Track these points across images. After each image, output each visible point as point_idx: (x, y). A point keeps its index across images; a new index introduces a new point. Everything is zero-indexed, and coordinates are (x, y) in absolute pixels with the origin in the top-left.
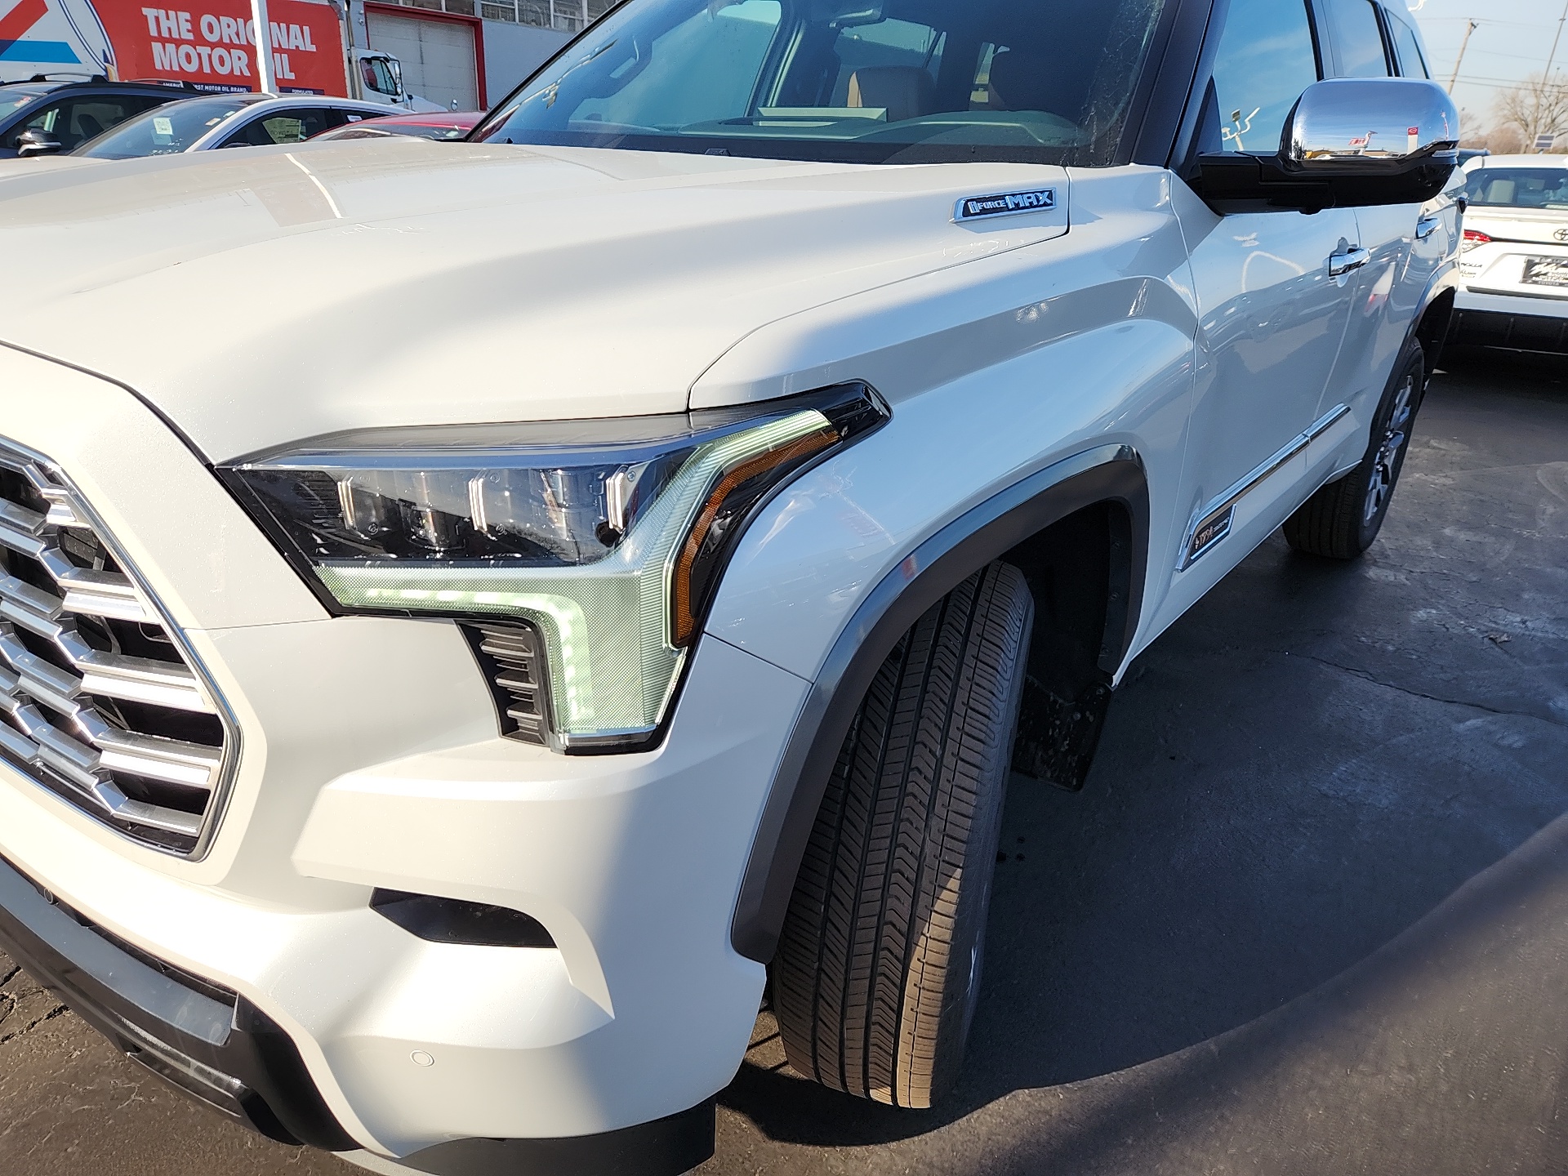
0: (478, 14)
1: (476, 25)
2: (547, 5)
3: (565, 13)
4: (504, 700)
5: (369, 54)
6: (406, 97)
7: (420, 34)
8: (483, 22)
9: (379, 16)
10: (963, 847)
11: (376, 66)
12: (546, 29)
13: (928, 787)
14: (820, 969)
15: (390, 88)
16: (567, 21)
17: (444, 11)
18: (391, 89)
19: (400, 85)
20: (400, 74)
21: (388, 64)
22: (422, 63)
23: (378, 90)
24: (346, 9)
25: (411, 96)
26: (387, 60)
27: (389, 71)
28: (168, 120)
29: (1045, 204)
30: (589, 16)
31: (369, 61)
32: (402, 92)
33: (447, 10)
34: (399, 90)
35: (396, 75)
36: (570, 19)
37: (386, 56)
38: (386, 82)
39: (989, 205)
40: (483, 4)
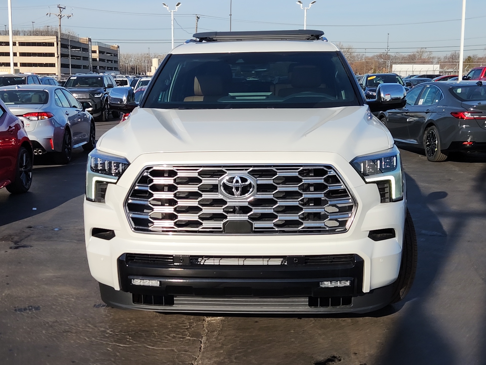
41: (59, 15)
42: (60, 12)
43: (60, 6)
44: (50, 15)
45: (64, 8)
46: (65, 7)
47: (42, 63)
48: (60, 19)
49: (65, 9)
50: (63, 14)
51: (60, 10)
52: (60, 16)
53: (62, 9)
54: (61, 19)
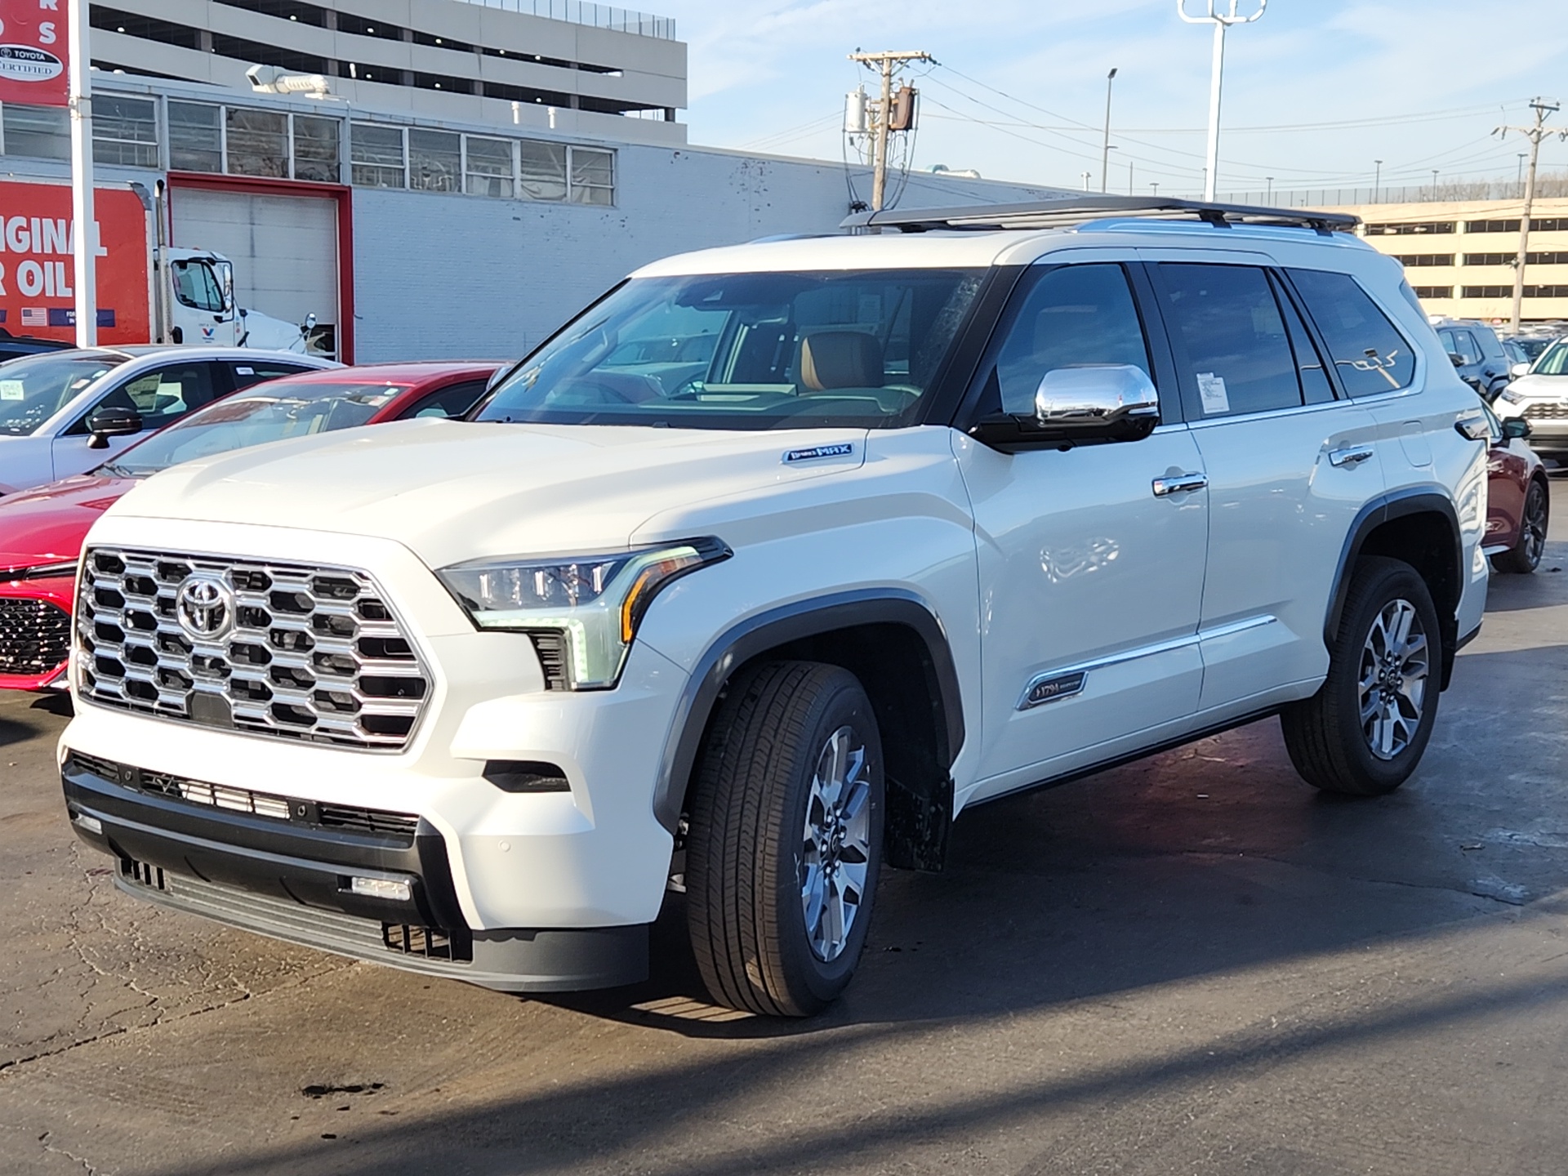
0: (346, 179)
1: (342, 197)
2: (457, 160)
3: (484, 170)
4: (547, 671)
5: (185, 255)
6: (237, 313)
7: (251, 213)
8: (353, 191)
9: (190, 191)
10: (784, 788)
11: (195, 271)
12: (455, 196)
13: (765, 758)
14: (709, 869)
15: (213, 301)
16: (487, 182)
17: (292, 178)
18: (216, 302)
19: (229, 297)
20: (232, 281)
21: (213, 267)
22: (253, 256)
23: (194, 305)
24: (157, 194)
25: (244, 311)
26: (213, 261)
27: (214, 277)
28: (20, 383)
29: (845, 452)
30: (523, 172)
31: (182, 264)
32: (233, 306)
33: (296, 178)
34: (228, 304)
35: (225, 282)
36: (492, 178)
37: (210, 256)
38: (208, 292)
39: (805, 454)
40: (353, 165)
41: (1534, 130)
42: (1537, 119)
43: (1541, 103)
44: (1504, 134)
45: (1555, 106)
46: (1558, 104)
47: (1533, 287)
48: (1537, 143)
49: (1557, 109)
50: (1546, 127)
51: (1540, 116)
52: (1535, 133)
53: (1546, 111)
54: (1540, 143)
